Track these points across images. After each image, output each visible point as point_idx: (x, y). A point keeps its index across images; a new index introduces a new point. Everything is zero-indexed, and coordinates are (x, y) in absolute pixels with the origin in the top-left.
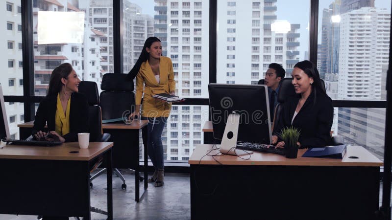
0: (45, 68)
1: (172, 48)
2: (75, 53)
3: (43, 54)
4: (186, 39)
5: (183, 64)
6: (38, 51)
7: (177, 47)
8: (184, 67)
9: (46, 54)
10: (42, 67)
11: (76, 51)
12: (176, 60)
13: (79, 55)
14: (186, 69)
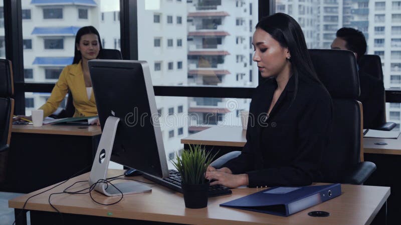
0: (201, 47)
1: (377, 17)
2: (240, 27)
3: (200, 29)
4: (397, 4)
5: (392, 40)
6: (193, 25)
7: (384, 15)
8: (394, 43)
9: (203, 28)
10: (198, 47)
11: (242, 24)
12: (382, 34)
13: (245, 29)
14: (396, 46)
